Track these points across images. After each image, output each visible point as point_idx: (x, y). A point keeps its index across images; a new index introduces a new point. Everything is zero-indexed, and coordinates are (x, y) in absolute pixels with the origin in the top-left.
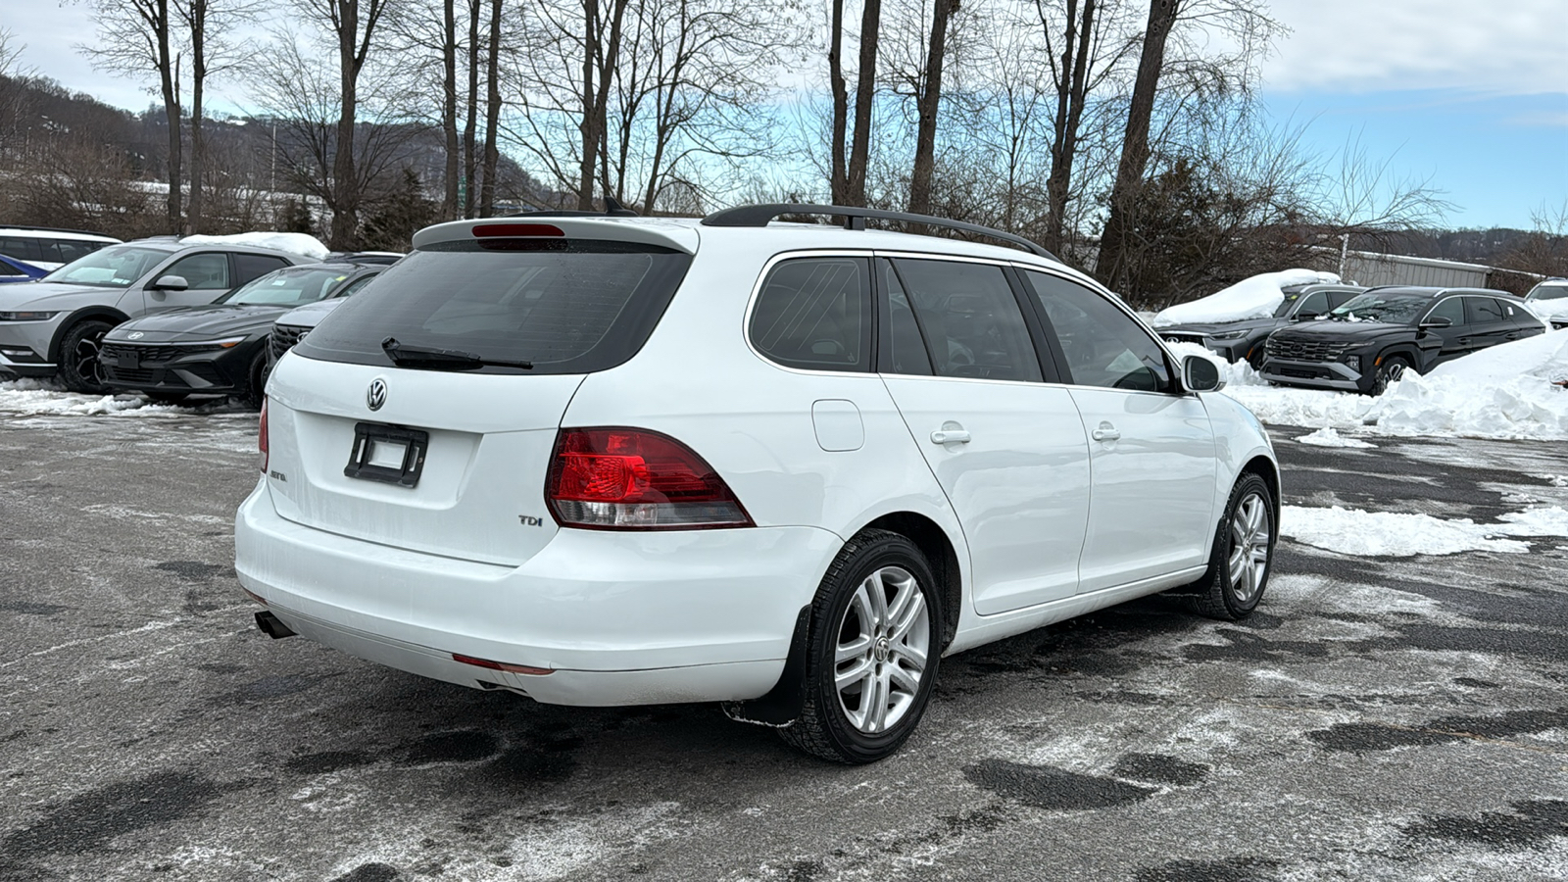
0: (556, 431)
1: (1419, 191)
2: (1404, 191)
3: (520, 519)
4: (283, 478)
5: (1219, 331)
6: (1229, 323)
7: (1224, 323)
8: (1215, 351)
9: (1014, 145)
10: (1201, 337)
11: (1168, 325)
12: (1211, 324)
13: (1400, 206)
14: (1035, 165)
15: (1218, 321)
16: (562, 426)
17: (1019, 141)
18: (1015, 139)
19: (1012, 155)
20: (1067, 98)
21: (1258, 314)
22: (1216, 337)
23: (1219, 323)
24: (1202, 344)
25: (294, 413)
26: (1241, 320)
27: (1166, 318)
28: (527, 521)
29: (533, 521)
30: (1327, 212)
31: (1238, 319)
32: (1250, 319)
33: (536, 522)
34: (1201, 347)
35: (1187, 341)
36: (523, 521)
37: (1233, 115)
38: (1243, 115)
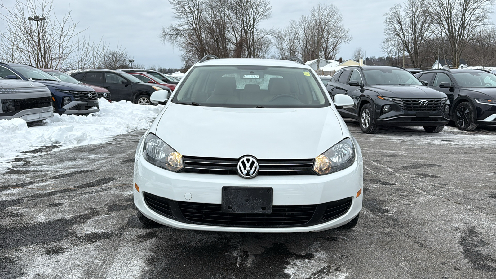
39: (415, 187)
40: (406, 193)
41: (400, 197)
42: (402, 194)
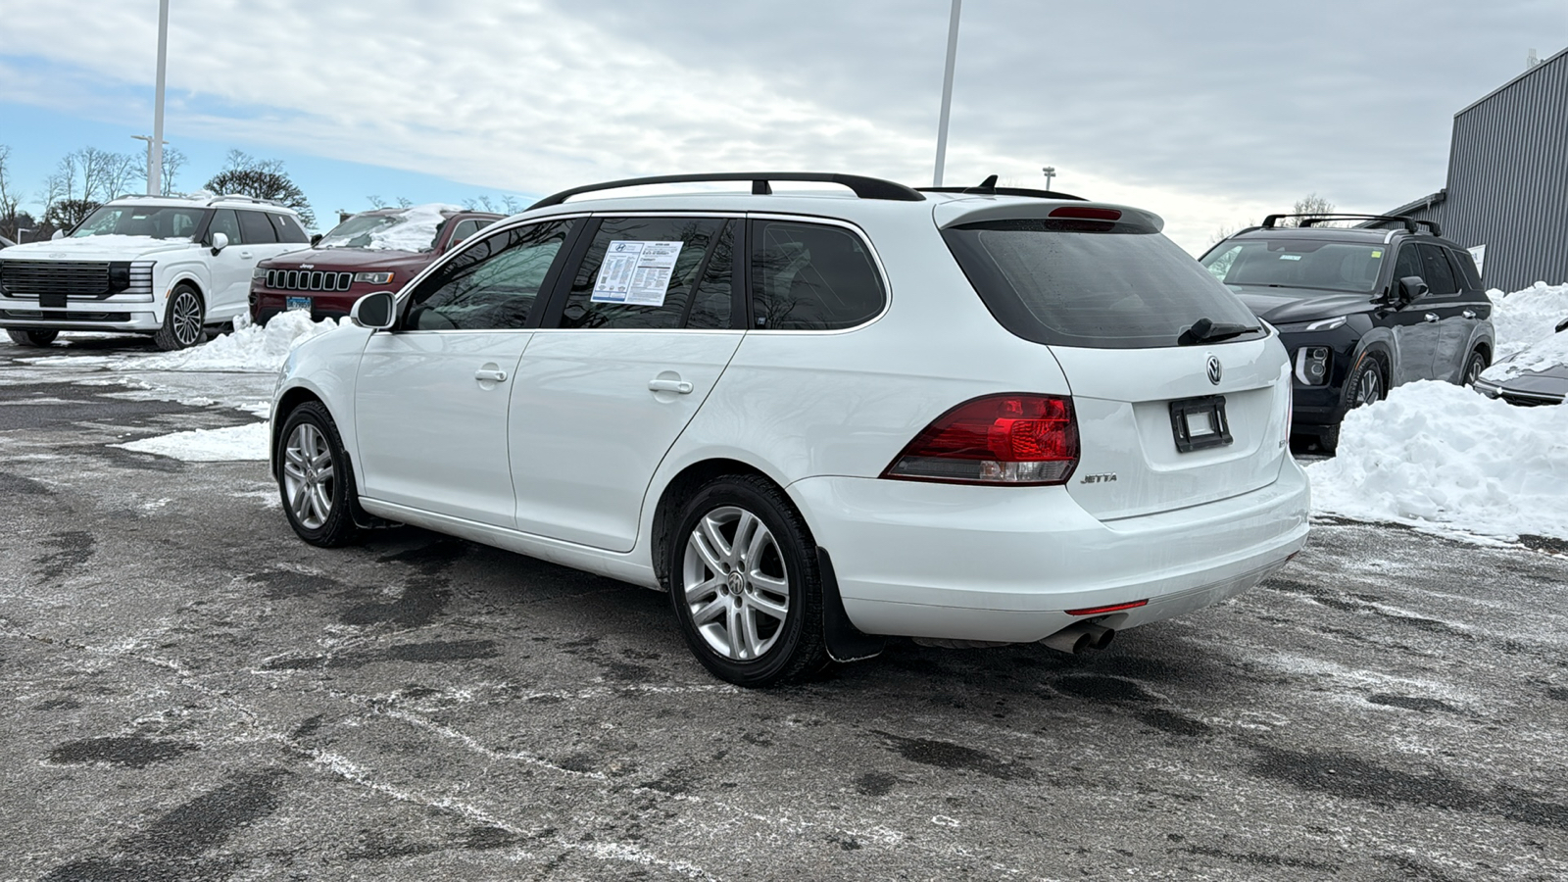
39: (183, 677)
40: (213, 636)
41: (228, 619)
42: (226, 629)
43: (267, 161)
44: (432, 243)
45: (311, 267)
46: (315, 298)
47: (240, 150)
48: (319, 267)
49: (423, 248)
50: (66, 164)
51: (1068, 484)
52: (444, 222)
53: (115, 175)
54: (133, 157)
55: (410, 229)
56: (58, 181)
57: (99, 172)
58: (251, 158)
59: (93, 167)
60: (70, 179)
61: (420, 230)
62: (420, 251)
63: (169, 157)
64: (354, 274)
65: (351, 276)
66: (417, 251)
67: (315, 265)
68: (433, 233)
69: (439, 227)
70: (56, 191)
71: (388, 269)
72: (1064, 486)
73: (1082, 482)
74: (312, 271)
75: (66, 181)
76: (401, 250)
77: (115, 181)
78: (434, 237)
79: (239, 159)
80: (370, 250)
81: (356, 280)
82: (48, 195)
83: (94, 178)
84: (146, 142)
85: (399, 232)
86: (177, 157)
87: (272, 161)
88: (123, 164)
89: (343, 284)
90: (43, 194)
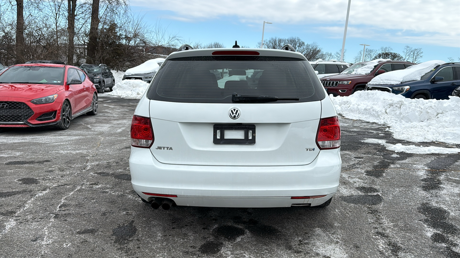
0: (319, 119)
1: (175, 37)
2: (171, 37)
3: (306, 150)
4: (171, 149)
5: (146, 76)
6: (148, 74)
7: (146, 74)
8: (146, 82)
9: (56, 15)
10: (141, 78)
11: (130, 74)
12: (143, 74)
13: (171, 41)
14: (63, 23)
15: (145, 73)
16: (321, 118)
17: (58, 14)
18: (57, 14)
19: (56, 19)
20: (70, 2)
21: (154, 71)
22: (146, 78)
23: (145, 74)
24: (142, 80)
25: (178, 123)
26: (151, 73)
27: (129, 72)
28: (309, 150)
29: (311, 150)
30: (154, 42)
31: (150, 72)
32: (153, 73)
33: (312, 150)
34: (142, 81)
35: (138, 79)
36: (307, 150)
37: (122, 12)
38: (125, 12)
43: (416, 49)
44: (371, 72)
45: (329, 80)
46: (328, 88)
47: (409, 46)
48: (331, 80)
49: (367, 73)
50: (360, 53)
51: (150, 148)
52: (378, 65)
53: (372, 55)
54: (377, 50)
55: (365, 68)
56: (357, 58)
57: (368, 55)
58: (411, 48)
59: (367, 53)
60: (360, 57)
61: (368, 68)
62: (366, 74)
63: (388, 49)
64: (340, 81)
65: (339, 82)
66: (365, 74)
67: (330, 79)
68: (372, 68)
69: (375, 66)
70: (357, 61)
71: (350, 80)
72: (149, 149)
73: (156, 149)
74: (329, 81)
75: (359, 58)
76: (360, 74)
77: (372, 57)
78: (372, 69)
79: (408, 48)
80: (352, 74)
81: (340, 83)
82: (354, 62)
83: (367, 56)
84: (364, 46)
85: (362, 69)
86: (390, 49)
87: (418, 48)
88: (375, 52)
89: (336, 84)
90: (353, 62)
